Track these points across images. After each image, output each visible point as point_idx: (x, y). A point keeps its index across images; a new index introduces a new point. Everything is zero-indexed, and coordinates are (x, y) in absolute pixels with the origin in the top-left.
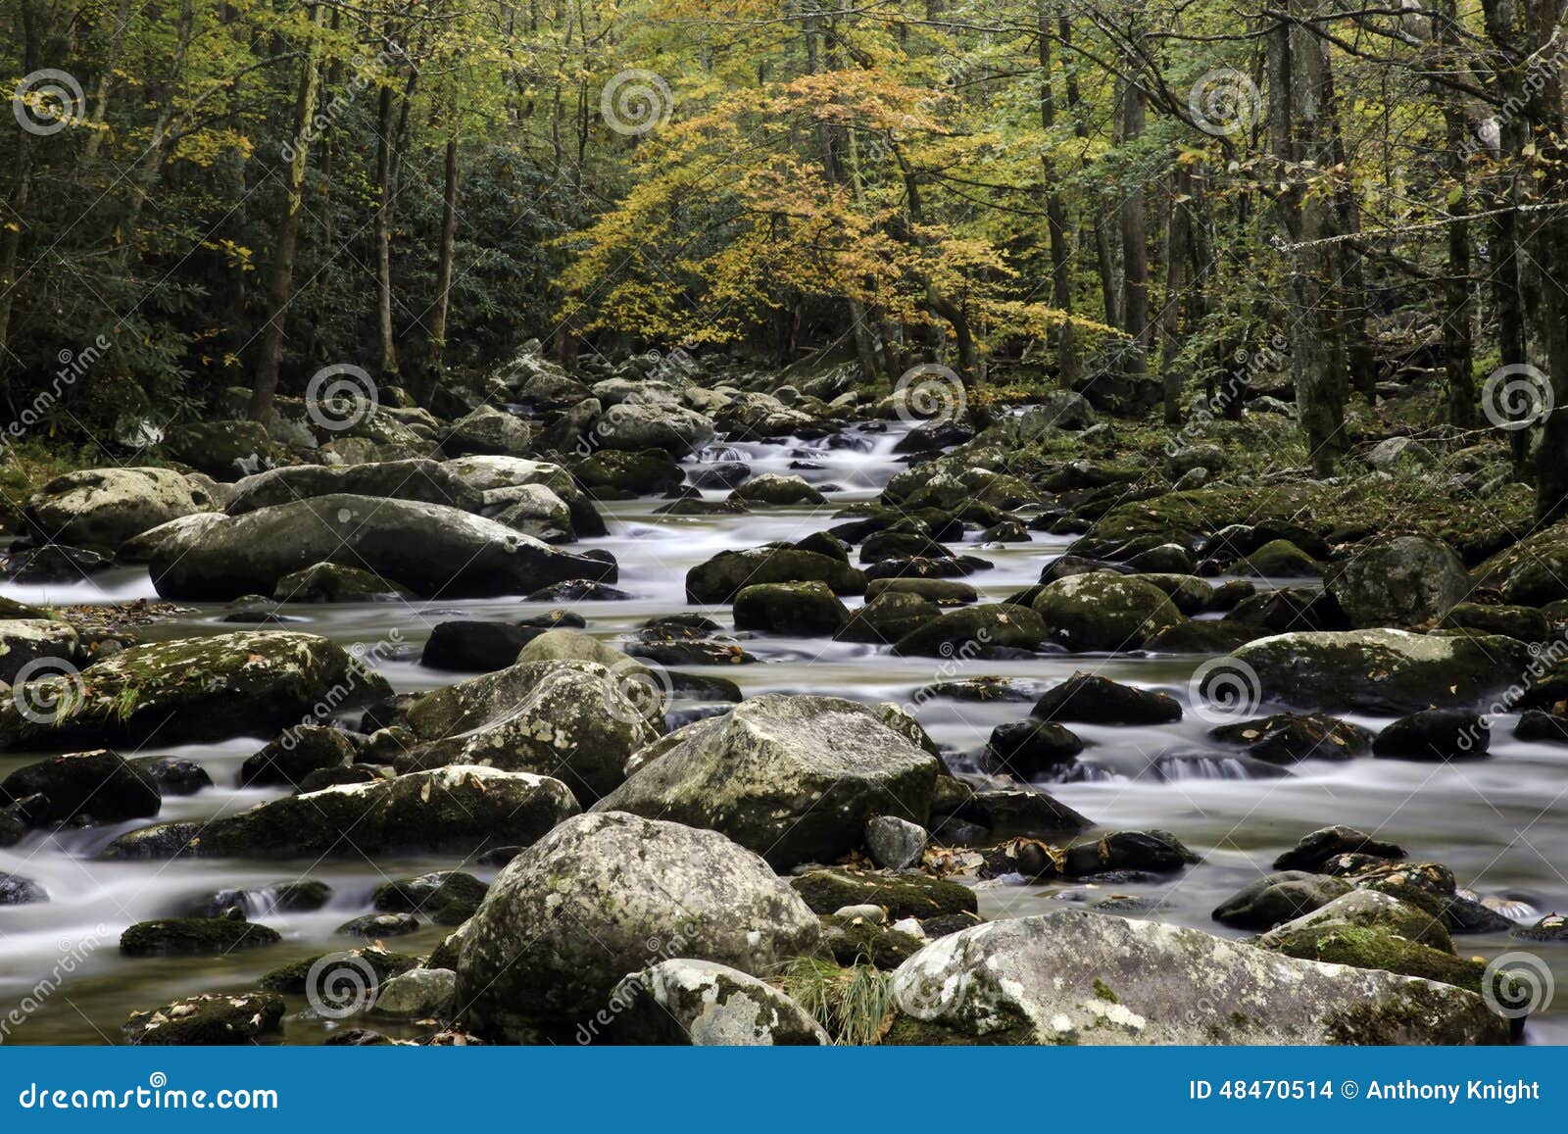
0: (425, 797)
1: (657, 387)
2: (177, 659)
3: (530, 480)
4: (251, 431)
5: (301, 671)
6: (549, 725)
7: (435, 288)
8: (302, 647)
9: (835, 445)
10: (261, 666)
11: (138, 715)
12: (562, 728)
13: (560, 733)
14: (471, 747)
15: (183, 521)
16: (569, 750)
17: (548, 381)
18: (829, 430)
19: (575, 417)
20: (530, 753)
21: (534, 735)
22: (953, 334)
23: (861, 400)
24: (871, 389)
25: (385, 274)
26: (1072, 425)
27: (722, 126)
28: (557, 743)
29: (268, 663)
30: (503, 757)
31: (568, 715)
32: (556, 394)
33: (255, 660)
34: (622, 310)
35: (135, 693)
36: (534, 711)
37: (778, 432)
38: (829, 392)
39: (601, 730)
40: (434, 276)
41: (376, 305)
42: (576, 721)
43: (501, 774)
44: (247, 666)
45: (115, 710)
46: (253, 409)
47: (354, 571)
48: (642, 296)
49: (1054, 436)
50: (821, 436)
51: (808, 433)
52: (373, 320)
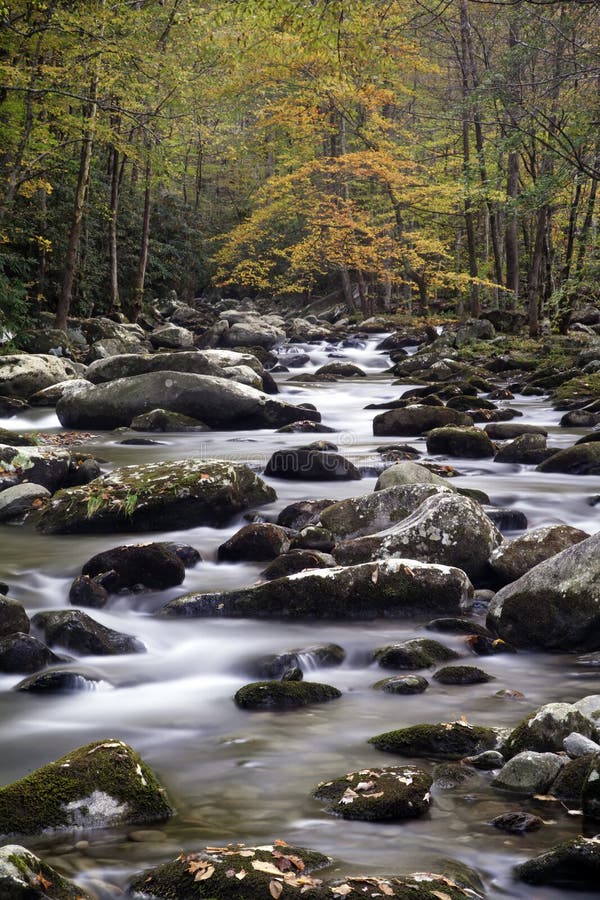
0: (374, 580)
1: (253, 315)
2: (156, 476)
3: (239, 363)
4: (58, 335)
5: (231, 485)
6: (439, 530)
7: (138, 264)
8: (231, 470)
9: (346, 345)
10: (209, 481)
11: (138, 512)
12: (447, 532)
13: (445, 535)
14: (388, 544)
15: (64, 384)
16: (452, 546)
17: (186, 311)
18: (342, 338)
19: (216, 330)
20: (425, 548)
21: (428, 536)
22: (416, 288)
23: (351, 323)
24: (353, 317)
25: (115, 256)
26: (485, 337)
27: (302, 179)
28: (444, 542)
29: (213, 479)
30: (408, 551)
31: (451, 523)
32: (189, 318)
33: (204, 478)
34: (243, 274)
35: (135, 498)
36: (428, 521)
37: (316, 339)
38: (332, 319)
39: (472, 534)
40: (137, 257)
41: (110, 271)
42: (456, 528)
43: (425, 566)
44: (201, 481)
45: (123, 508)
46: (56, 323)
47: (176, 414)
48: (254, 268)
49: (478, 342)
50: (339, 341)
51: (332, 340)
52: (108, 279)
